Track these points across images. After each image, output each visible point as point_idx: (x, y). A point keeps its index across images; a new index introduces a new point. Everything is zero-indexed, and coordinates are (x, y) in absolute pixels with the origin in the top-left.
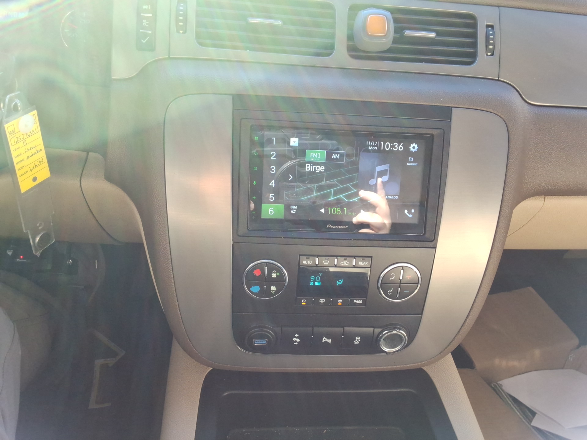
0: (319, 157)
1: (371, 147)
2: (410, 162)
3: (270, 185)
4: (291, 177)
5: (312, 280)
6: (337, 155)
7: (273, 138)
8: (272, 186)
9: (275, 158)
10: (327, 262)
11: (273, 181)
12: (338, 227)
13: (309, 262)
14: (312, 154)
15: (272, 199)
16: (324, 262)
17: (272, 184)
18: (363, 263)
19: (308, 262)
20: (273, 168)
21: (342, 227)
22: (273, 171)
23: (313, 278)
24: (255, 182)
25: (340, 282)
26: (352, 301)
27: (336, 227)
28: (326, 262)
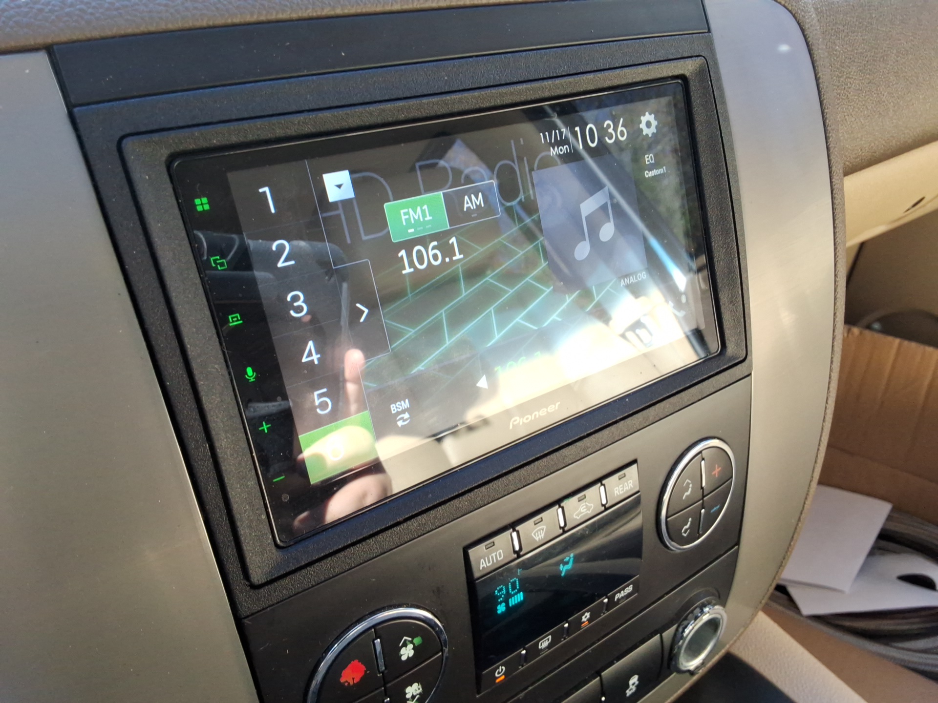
0: (428, 218)
1: (554, 148)
2: (651, 167)
3: (304, 360)
4: (363, 312)
5: (500, 597)
6: (477, 198)
7: (261, 190)
8: (313, 361)
9: (292, 262)
10: (540, 530)
11: (311, 344)
12: (537, 416)
13: (496, 555)
14: (405, 214)
15: (323, 406)
16: (535, 534)
17: (310, 354)
18: (623, 487)
19: (492, 557)
20: (296, 298)
21: (545, 410)
22: (299, 309)
23: (500, 591)
24: (249, 371)
25: (567, 563)
26: (611, 599)
27: (533, 418)
28: (537, 532)
